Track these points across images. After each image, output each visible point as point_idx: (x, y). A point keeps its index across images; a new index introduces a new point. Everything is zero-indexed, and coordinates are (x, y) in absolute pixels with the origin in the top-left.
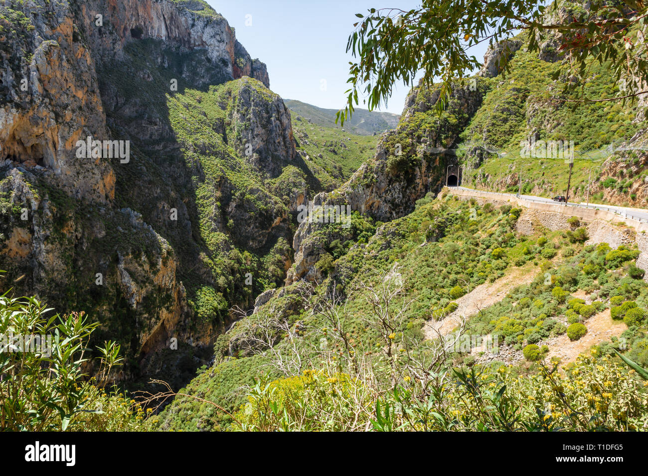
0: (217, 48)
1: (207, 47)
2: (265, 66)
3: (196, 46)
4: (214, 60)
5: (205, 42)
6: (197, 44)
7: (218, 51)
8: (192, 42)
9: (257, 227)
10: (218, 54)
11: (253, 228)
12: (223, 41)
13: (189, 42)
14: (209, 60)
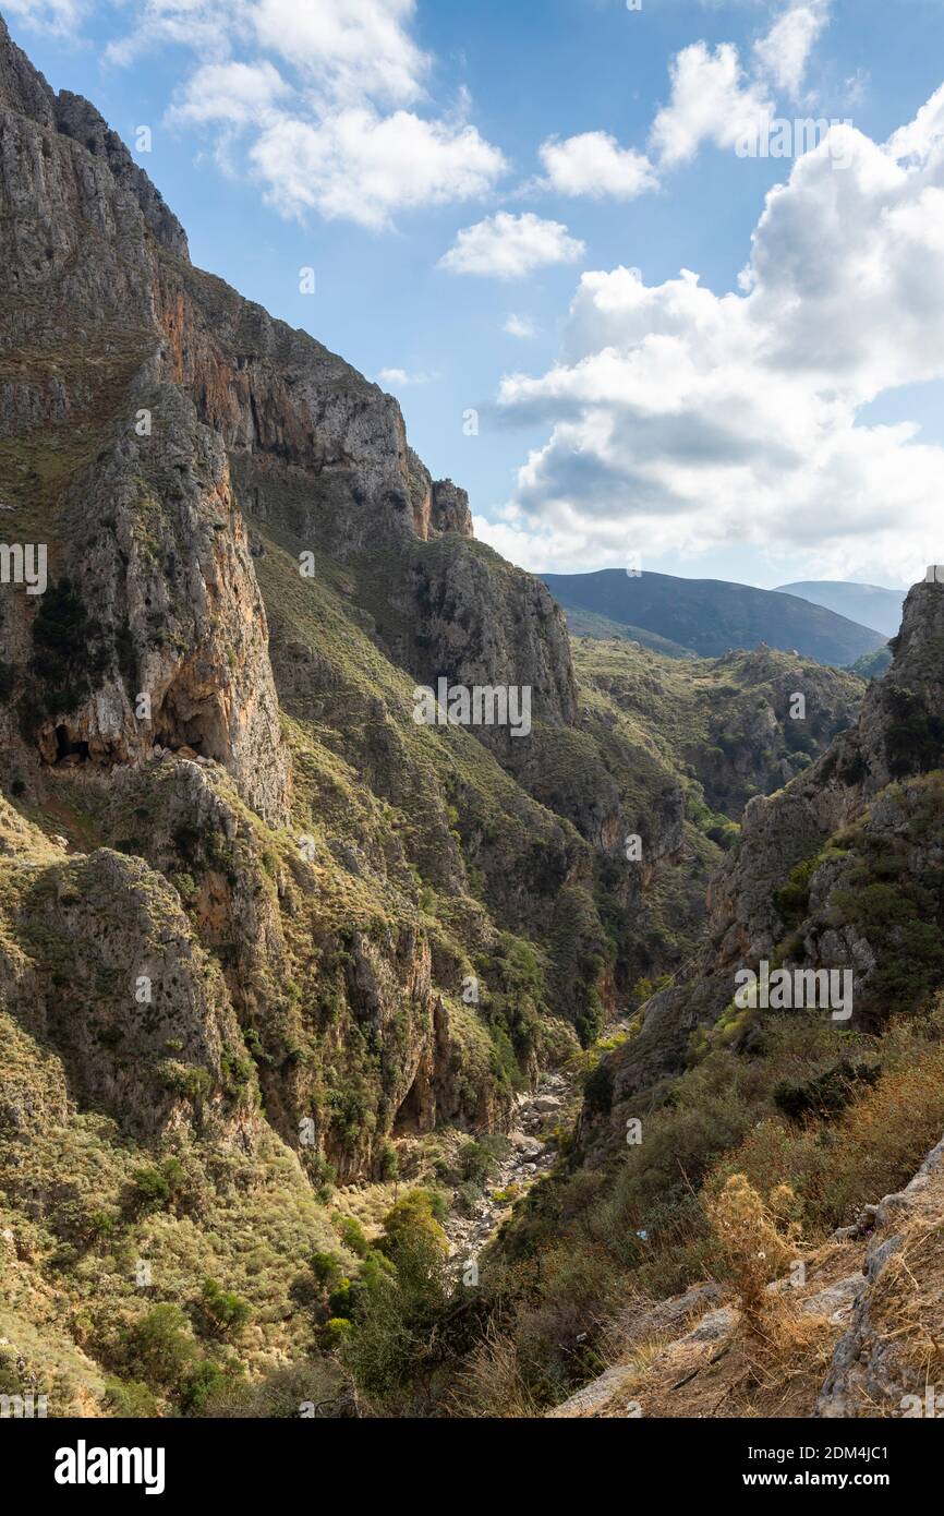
0: (378, 468)
1: (353, 465)
2: (466, 496)
3: (328, 464)
4: (370, 495)
5: (350, 456)
6: (330, 459)
7: (380, 474)
8: (319, 454)
9: (531, 890)
10: (380, 481)
11: (523, 893)
12: (393, 452)
13: (309, 453)
14: (359, 498)
